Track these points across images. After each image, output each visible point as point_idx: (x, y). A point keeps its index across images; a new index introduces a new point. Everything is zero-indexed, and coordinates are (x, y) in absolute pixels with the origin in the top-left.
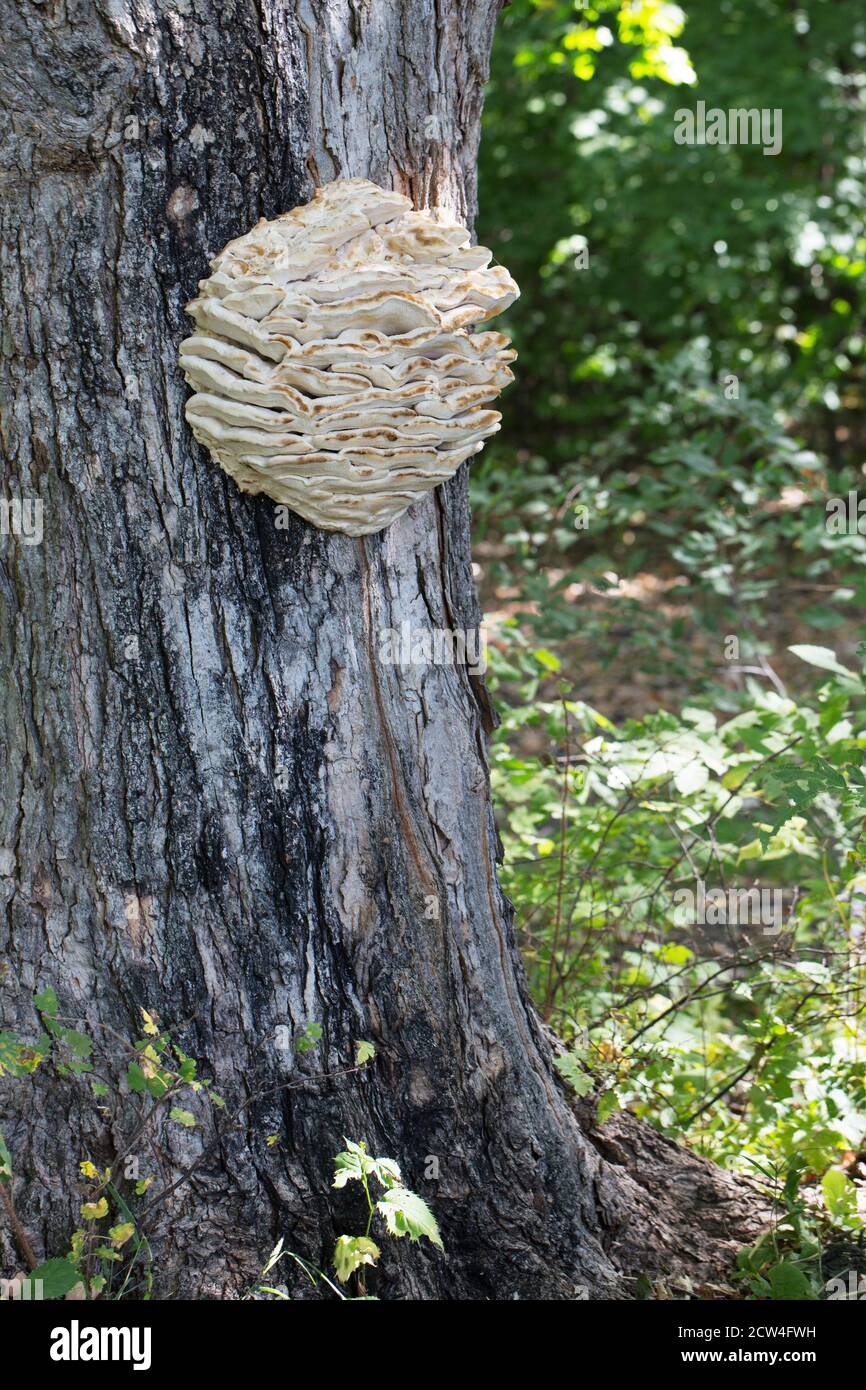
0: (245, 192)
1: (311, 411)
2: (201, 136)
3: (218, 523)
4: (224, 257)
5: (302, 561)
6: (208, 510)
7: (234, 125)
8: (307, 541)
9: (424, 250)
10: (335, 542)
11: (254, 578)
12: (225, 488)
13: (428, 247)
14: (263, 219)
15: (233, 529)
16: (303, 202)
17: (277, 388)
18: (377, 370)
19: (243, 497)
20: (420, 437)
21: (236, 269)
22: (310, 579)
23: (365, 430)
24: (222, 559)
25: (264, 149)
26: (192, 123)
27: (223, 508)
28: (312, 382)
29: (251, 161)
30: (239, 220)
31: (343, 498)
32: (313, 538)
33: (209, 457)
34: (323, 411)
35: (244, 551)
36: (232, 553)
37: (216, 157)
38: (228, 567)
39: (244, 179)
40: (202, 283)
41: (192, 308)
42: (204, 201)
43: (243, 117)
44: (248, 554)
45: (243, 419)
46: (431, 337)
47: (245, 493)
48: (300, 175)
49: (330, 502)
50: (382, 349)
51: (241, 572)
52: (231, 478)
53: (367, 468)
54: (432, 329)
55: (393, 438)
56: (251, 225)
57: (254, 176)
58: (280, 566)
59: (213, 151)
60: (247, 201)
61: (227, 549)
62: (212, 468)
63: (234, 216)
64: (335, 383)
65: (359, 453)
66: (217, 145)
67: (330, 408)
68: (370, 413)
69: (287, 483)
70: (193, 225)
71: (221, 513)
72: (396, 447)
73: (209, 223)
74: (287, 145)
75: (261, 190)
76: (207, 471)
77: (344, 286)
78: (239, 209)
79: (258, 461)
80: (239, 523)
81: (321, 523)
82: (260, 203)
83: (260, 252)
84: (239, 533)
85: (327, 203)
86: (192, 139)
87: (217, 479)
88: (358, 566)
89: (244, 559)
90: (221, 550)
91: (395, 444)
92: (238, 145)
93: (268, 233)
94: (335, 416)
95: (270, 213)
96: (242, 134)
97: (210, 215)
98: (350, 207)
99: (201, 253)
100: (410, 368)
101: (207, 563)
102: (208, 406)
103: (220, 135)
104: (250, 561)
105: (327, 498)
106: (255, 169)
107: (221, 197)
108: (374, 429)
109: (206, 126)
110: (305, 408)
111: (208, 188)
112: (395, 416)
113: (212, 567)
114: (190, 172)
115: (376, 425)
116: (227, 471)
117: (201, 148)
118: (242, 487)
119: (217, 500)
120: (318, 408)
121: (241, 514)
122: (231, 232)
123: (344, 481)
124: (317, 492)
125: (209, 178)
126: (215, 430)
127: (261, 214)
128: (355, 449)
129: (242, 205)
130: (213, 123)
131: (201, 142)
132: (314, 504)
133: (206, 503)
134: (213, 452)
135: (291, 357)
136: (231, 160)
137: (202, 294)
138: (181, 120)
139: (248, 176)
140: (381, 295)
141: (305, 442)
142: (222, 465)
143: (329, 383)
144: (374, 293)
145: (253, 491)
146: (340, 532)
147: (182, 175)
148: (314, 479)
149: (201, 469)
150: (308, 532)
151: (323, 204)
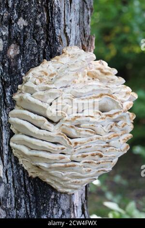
0: (38, 48)
1: (73, 145)
2: (22, 22)
3: (20, 190)
4: (30, 75)
5: (50, 205)
6: (17, 185)
7: (36, 19)
8: (53, 197)
9: (105, 77)
10: (63, 197)
11: (34, 214)
12: (24, 175)
13: (107, 76)
14: (45, 60)
15: (26, 193)
16: (59, 54)
17: (60, 134)
18: (98, 128)
19: (30, 178)
20: (109, 156)
21: (38, 81)
22: (53, 213)
23: (92, 153)
24: (21, 206)
25: (47, 31)
26: (19, 17)
27: (23, 184)
28: (73, 132)
29: (42, 35)
30: (35, 60)
31: (75, 180)
32: (55, 195)
33: (18, 162)
34: (78, 145)
35: (30, 202)
36: (25, 203)
37: (27, 32)
38: (23, 210)
39: (39, 43)
40: (19, 86)
41: (16, 97)
42: (22, 51)
43: (39, 16)
44: (32, 203)
45: (42, 147)
46: (120, 114)
47: (31, 177)
48: (58, 43)
49: (69, 182)
50: (102, 118)
51: (29, 212)
52: (26, 170)
53: (89, 169)
54: (120, 110)
55: (101, 156)
56: (40, 62)
57: (43, 42)
58: (42, 207)
59: (27, 29)
60: (39, 52)
61: (23, 201)
62: (19, 167)
63: (33, 58)
64: (83, 133)
65: (88, 162)
66: (28, 27)
67: (81, 143)
68: (96, 146)
69: (53, 174)
70: (17, 61)
71: (22, 186)
72: (101, 160)
73: (22, 61)
74: (55, 30)
75: (45, 47)
76: (17, 168)
77: (87, 91)
78: (35, 55)
79: (44, 165)
80: (29, 190)
81: (60, 189)
82: (44, 53)
83: (46, 74)
84: (28, 194)
85: (69, 55)
86: (18, 23)
87: (21, 171)
88: (70, 207)
89: (30, 206)
90: (21, 202)
91: (101, 158)
92: (36, 27)
93: (48, 66)
94: (82, 147)
95: (48, 58)
96: (39, 23)
97: (23, 57)
98: (80, 58)
99: (20, 73)
100: (111, 127)
101: (15, 207)
102: (24, 141)
103: (30, 23)
104: (32, 206)
105: (69, 180)
106: (43, 38)
107: (28, 49)
108: (95, 152)
109: (24, 18)
110: (70, 143)
111: (24, 46)
112: (104, 147)
113: (17, 209)
114: (17, 38)
115: (95, 151)
116: (25, 168)
117: (22, 28)
118: (30, 174)
119: (20, 181)
120: (76, 143)
121: (29, 186)
122: (31, 65)
123: (79, 174)
124: (66, 178)
125: (24, 41)
126: (26, 151)
127: (44, 58)
128: (87, 161)
129: (36, 54)
130: (27, 17)
131: (22, 25)
132: (62, 183)
133: (16, 182)
134: (20, 160)
135: (66, 121)
136: (33, 34)
137: (19, 91)
138: (15, 14)
139: (40, 41)
140: (101, 95)
141: (68, 158)
142: (23, 165)
143: (81, 133)
144: (98, 94)
145: (34, 176)
146: (66, 193)
147: (14, 38)
148: (67, 173)
149: (15, 167)
150: (53, 193)
151: (68, 55)
